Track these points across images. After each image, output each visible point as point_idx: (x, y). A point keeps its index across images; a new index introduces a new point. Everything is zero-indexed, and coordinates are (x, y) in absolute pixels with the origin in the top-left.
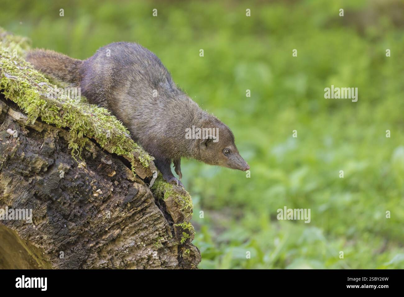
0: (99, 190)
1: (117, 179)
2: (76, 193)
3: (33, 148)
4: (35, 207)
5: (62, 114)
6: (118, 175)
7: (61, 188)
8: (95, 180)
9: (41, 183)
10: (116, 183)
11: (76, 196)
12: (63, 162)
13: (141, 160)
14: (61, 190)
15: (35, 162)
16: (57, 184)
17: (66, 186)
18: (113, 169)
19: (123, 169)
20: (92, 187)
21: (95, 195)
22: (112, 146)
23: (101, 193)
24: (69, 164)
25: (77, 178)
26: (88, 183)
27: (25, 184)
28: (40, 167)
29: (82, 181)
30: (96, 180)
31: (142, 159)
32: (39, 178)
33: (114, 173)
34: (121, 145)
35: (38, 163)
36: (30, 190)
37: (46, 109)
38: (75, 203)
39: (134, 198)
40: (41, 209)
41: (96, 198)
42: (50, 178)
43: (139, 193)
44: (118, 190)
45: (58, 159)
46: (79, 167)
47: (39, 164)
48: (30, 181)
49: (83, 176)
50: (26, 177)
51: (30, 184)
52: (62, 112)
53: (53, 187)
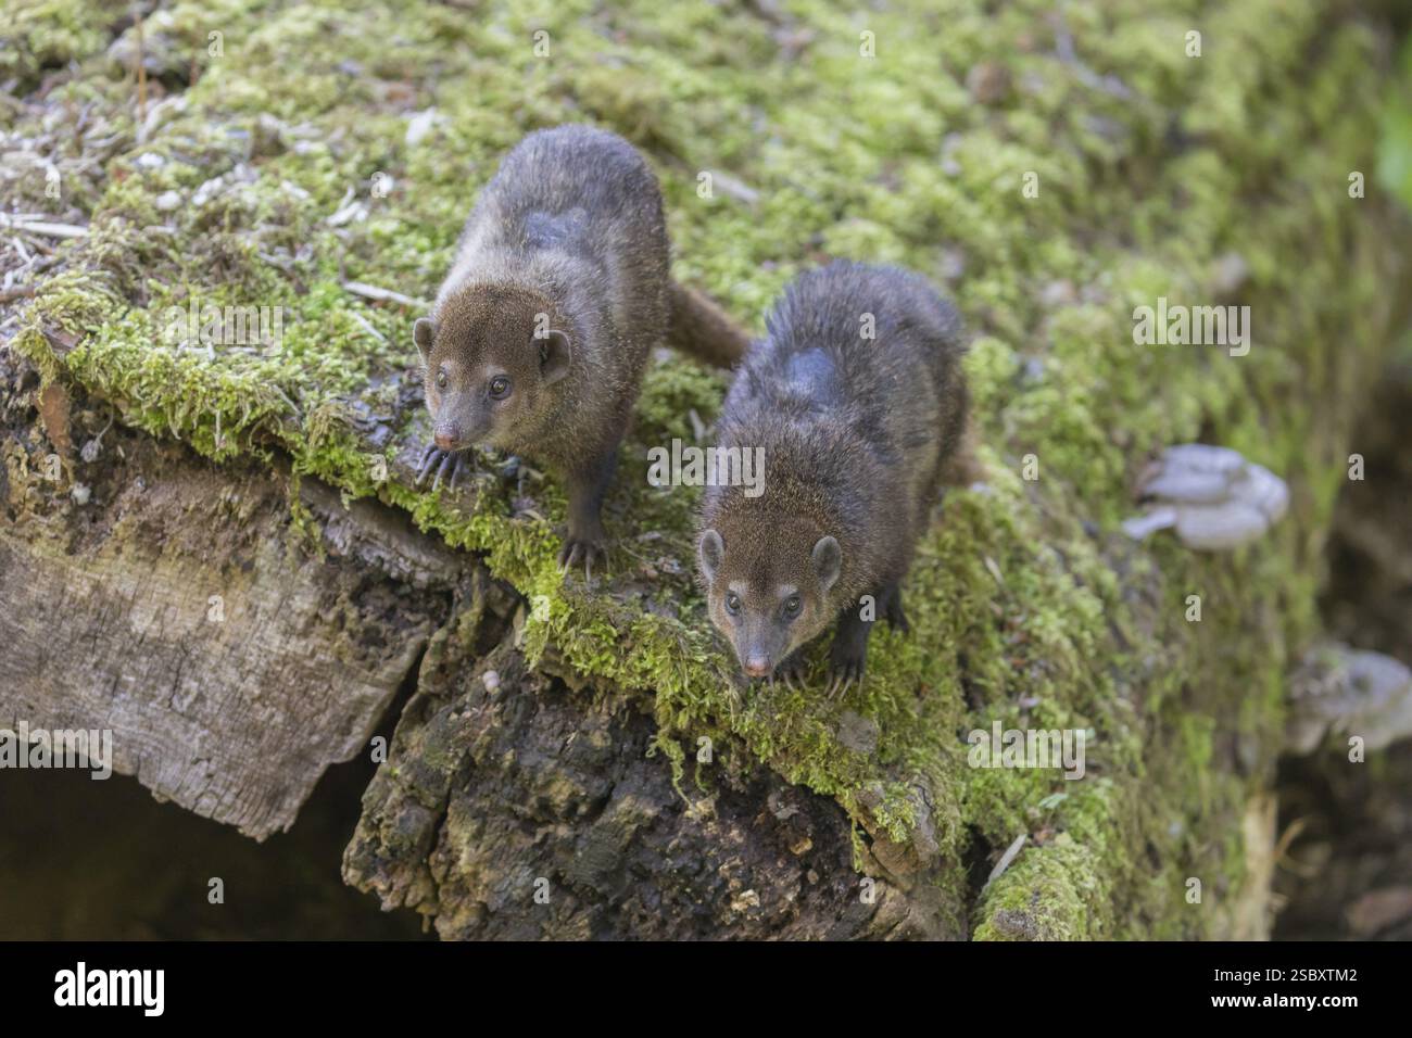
0: (750, 892)
1: (814, 865)
2: (682, 891)
3: (547, 739)
4: (554, 915)
5: (627, 651)
6: (820, 854)
7: (631, 870)
8: (738, 862)
9: (570, 846)
10: (812, 876)
11: (682, 900)
12: (638, 794)
13: (879, 820)
14: (629, 877)
15: (548, 784)
16: (614, 857)
17: (647, 866)
18: (800, 834)
19: (841, 835)
20: (725, 882)
21: (736, 906)
22: (793, 765)
23: (756, 902)
24: (658, 800)
25: (678, 846)
26: (710, 868)
27: (526, 842)
28: (562, 801)
29: (694, 859)
30: (742, 859)
31: (886, 815)
32: (563, 831)
33: (808, 846)
34: (818, 763)
35: (555, 787)
36: (538, 864)
37: (572, 631)
38: (678, 920)
39: (857, 932)
40: (573, 923)
41: (741, 916)
42: (594, 837)
43: (876, 920)
44: (815, 898)
45: (626, 782)
46: (689, 813)
47: (559, 792)
48: (538, 838)
49: (696, 845)
50: (529, 825)
51: (535, 846)
52: (627, 643)
53: (602, 865)
